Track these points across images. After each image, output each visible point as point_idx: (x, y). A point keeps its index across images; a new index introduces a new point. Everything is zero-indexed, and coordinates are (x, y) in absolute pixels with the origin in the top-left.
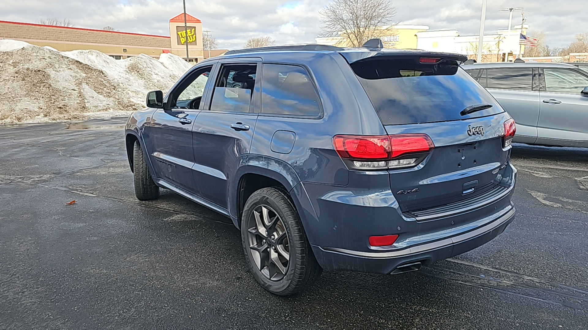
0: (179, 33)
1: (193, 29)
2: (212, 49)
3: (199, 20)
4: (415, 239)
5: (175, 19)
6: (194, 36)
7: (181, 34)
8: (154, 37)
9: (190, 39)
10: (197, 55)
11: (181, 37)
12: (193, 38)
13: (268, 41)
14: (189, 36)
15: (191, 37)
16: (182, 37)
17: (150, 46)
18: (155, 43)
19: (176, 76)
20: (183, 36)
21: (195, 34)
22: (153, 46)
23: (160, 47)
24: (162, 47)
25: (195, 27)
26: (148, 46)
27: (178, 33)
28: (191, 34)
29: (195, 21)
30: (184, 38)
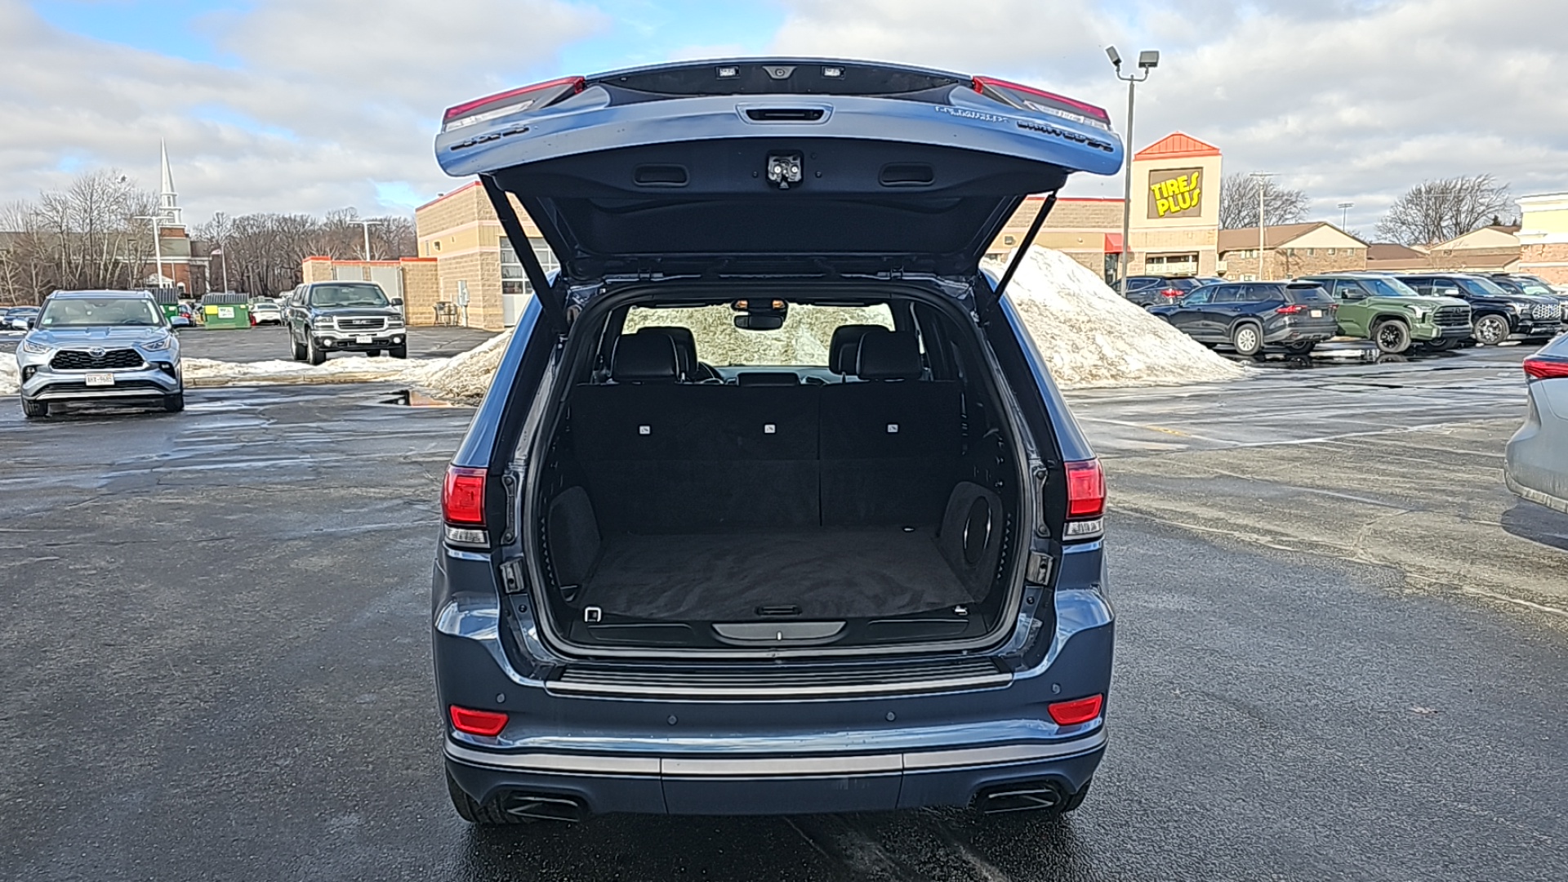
0: (1156, 187)
1: (1196, 174)
2: (1287, 222)
3: (1214, 149)
4: (552, 741)
5: (1148, 152)
6: (1198, 191)
7: (1160, 188)
8: (1085, 203)
9: (1184, 202)
10: (1197, 244)
11: (1158, 197)
12: (1192, 199)
13: (1483, 188)
14: (1182, 194)
15: (1187, 195)
16: (1162, 197)
17: (1073, 227)
18: (1087, 218)
19: (1037, 303)
20: (1166, 195)
21: (1199, 186)
22: (1080, 225)
23: (1099, 227)
24: (1105, 227)
25: (1202, 168)
26: (1069, 226)
27: (1153, 187)
28: (1188, 189)
29: (1202, 153)
30: (1166, 198)
